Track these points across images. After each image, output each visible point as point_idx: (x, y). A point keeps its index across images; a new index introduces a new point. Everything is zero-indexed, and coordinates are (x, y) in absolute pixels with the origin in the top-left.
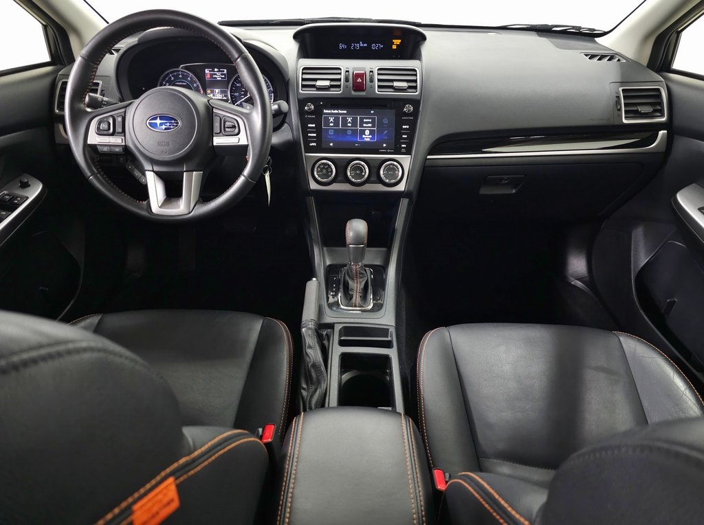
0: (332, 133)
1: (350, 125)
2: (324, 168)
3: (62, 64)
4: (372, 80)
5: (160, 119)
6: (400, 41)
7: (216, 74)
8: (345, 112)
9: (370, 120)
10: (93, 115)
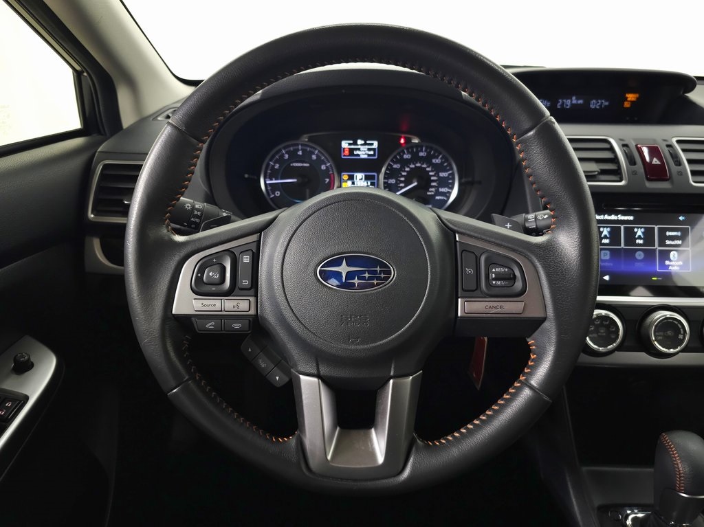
0: (608, 257)
1: (641, 242)
2: (602, 325)
3: (99, 133)
4: (678, 162)
5: (348, 265)
6: (637, 95)
7: (359, 149)
8: (631, 218)
9: (679, 234)
10: (189, 249)
